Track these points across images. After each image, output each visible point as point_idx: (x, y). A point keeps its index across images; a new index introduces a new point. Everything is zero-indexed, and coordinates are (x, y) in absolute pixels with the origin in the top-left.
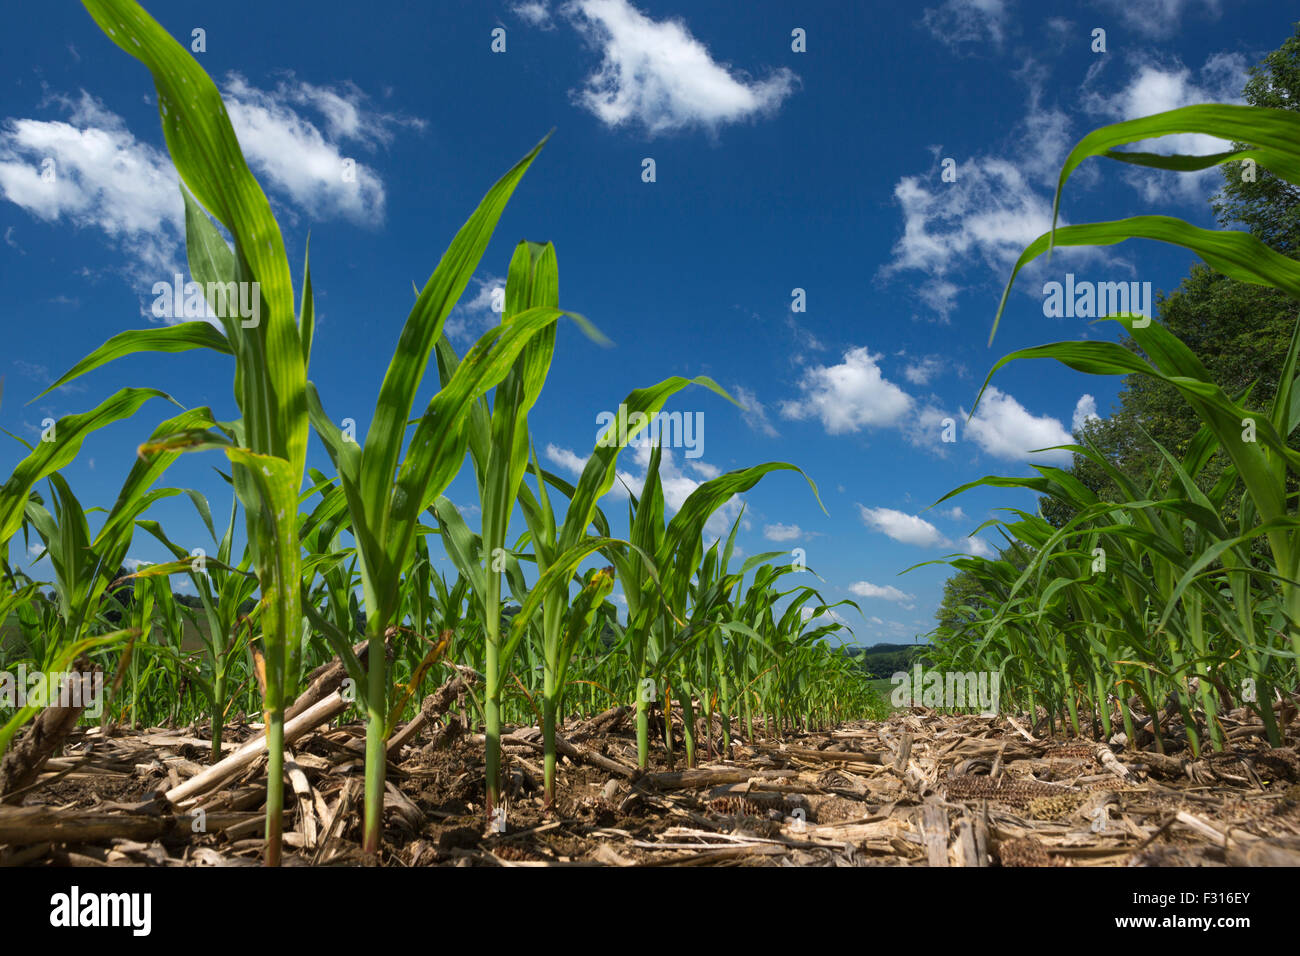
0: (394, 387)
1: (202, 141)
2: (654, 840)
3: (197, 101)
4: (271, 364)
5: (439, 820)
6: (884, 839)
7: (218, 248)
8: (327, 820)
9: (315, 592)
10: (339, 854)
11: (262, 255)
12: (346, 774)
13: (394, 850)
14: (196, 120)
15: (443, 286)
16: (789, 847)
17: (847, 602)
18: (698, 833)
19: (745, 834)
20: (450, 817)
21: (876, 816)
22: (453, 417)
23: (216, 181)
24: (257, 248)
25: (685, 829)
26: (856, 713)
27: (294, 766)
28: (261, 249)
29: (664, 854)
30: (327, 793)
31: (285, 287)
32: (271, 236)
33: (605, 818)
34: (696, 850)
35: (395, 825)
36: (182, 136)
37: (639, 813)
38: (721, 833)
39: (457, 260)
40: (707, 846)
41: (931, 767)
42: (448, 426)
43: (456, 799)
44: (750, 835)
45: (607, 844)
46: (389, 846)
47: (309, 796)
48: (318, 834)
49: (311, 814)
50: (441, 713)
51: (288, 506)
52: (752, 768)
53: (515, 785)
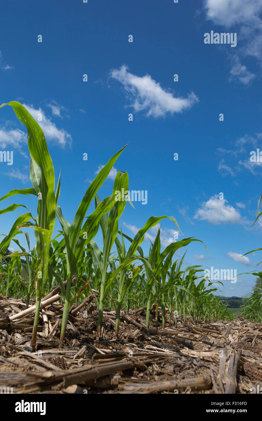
0: (80, 210)
1: (38, 145)
2: (143, 348)
3: (38, 136)
4: (47, 203)
5: (83, 334)
6: (211, 357)
7: (38, 171)
8: (51, 330)
9: (58, 264)
10: (52, 340)
11: (48, 175)
12: (58, 318)
13: (69, 341)
14: (37, 140)
15: (96, 183)
16: (181, 356)
17: (219, 282)
18: (155, 348)
19: (169, 350)
20: (86, 334)
21: (210, 350)
22: (95, 220)
23: (39, 155)
24: (47, 173)
25: (151, 346)
26: (223, 318)
27: (44, 313)
28: (48, 173)
29: (144, 353)
30: (52, 322)
31: (53, 184)
32: (51, 170)
33: (131, 340)
34: (154, 353)
35: (70, 334)
36: (32, 144)
37: (142, 340)
38: (162, 349)
39: (101, 177)
40: (157, 352)
41: (236, 338)
42: (94, 223)
43: (89, 329)
44: (171, 351)
45: (128, 348)
46: (67, 340)
47: (47, 323)
48: (48, 333)
49: (47, 328)
50: (88, 303)
51: (47, 242)
52: (180, 331)
53: (107, 327)
